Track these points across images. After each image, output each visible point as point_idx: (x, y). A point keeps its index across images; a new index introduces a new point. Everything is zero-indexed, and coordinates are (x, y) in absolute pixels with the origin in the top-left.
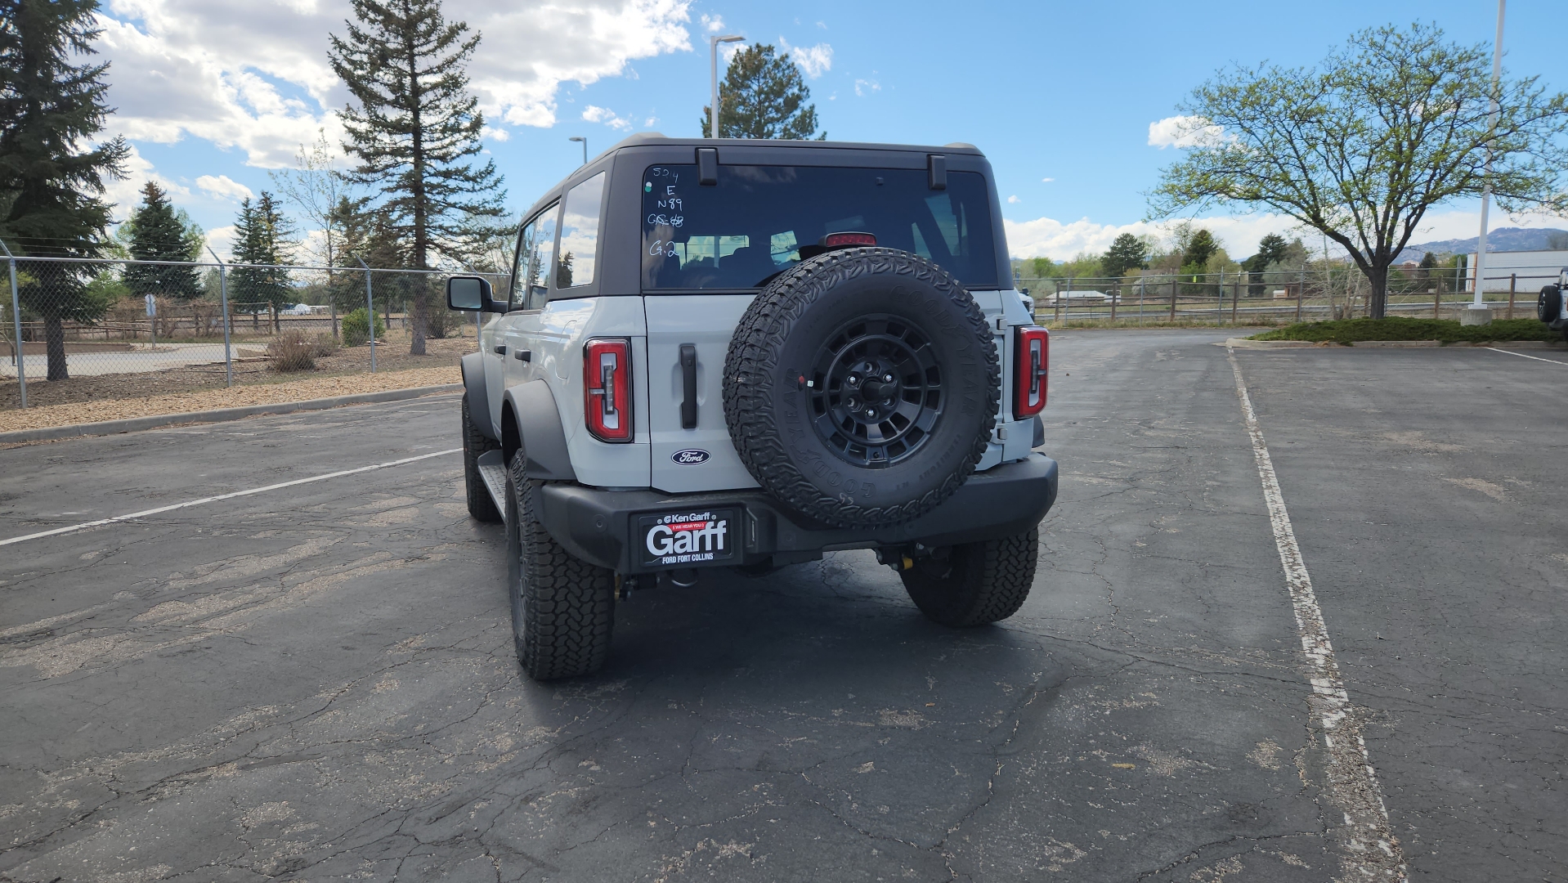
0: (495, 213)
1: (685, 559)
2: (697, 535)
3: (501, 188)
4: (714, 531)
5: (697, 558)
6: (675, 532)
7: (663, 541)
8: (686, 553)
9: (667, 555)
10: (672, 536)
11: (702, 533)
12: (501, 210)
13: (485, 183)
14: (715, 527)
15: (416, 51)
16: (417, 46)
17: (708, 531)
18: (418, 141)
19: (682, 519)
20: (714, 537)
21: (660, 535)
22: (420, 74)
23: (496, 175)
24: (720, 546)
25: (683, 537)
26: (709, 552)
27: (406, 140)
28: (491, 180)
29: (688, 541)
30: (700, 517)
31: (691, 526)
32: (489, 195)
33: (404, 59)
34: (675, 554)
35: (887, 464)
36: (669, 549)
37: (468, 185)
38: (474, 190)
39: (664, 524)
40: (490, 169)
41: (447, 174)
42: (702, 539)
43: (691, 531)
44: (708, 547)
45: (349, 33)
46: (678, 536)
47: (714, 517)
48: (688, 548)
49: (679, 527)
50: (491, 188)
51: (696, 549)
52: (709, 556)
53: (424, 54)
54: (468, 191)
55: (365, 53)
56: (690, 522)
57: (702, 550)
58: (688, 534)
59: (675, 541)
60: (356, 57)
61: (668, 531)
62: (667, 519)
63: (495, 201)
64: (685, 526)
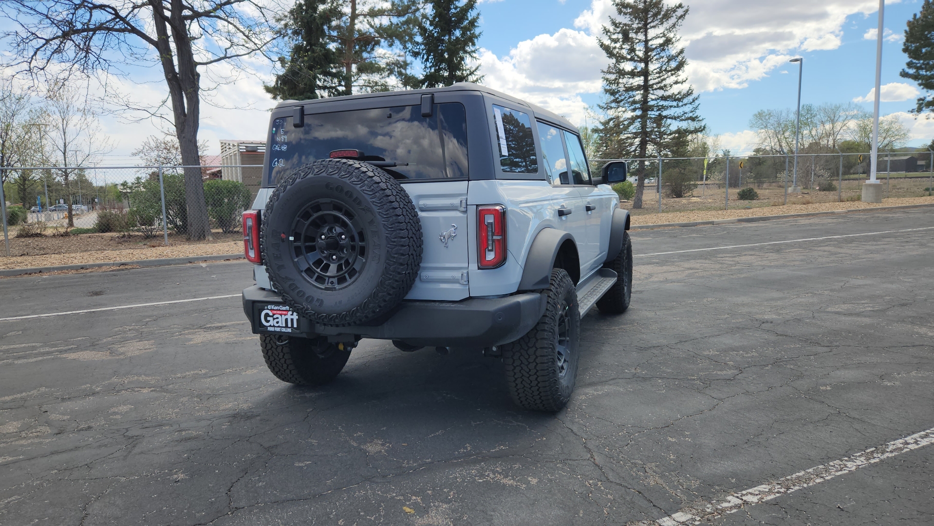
0: (693, 119)
1: (278, 329)
2: (284, 317)
3: (697, 102)
4: (292, 317)
5: (284, 330)
6: (274, 315)
7: (269, 318)
8: (279, 327)
9: (270, 326)
10: (272, 316)
11: (286, 317)
12: (697, 117)
13: (685, 101)
14: (292, 315)
15: (648, 26)
16: (650, 23)
17: (289, 317)
18: (646, 81)
19: (276, 308)
20: (292, 320)
21: (267, 315)
22: (651, 40)
23: (694, 95)
24: (295, 326)
25: (277, 318)
26: (289, 328)
27: (639, 81)
28: (691, 98)
29: (279, 320)
30: (284, 308)
31: (280, 312)
32: (687, 109)
33: (642, 32)
34: (274, 326)
35: (335, 289)
36: (271, 323)
37: (675, 103)
38: (678, 106)
39: (268, 309)
40: (690, 91)
41: (664, 98)
42: (286, 320)
43: (281, 315)
44: (289, 325)
45: (610, 22)
46: (275, 317)
47: (291, 309)
48: (280, 324)
49: (275, 312)
50: (690, 104)
51: (284, 325)
52: (289, 330)
53: (654, 27)
54: (675, 107)
55: (619, 33)
56: (280, 310)
57: (287, 326)
58: (279, 316)
59: (274, 319)
60: (614, 37)
61: (271, 314)
62: (269, 307)
63: (692, 112)
64: (278, 312)
